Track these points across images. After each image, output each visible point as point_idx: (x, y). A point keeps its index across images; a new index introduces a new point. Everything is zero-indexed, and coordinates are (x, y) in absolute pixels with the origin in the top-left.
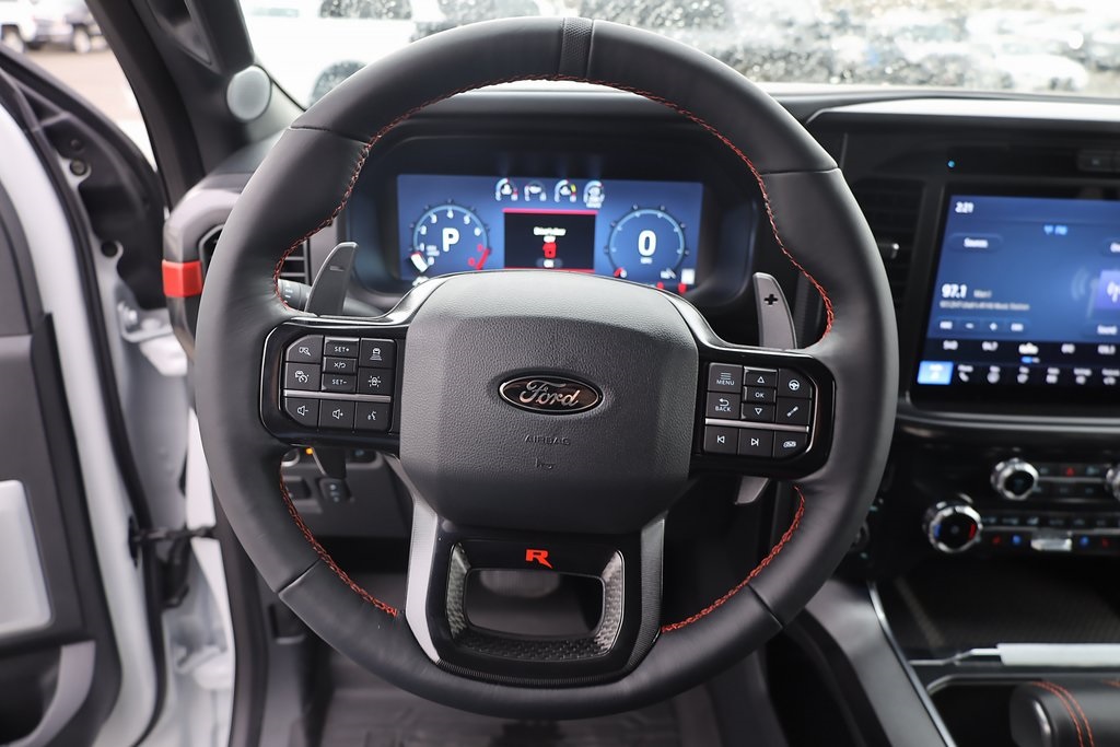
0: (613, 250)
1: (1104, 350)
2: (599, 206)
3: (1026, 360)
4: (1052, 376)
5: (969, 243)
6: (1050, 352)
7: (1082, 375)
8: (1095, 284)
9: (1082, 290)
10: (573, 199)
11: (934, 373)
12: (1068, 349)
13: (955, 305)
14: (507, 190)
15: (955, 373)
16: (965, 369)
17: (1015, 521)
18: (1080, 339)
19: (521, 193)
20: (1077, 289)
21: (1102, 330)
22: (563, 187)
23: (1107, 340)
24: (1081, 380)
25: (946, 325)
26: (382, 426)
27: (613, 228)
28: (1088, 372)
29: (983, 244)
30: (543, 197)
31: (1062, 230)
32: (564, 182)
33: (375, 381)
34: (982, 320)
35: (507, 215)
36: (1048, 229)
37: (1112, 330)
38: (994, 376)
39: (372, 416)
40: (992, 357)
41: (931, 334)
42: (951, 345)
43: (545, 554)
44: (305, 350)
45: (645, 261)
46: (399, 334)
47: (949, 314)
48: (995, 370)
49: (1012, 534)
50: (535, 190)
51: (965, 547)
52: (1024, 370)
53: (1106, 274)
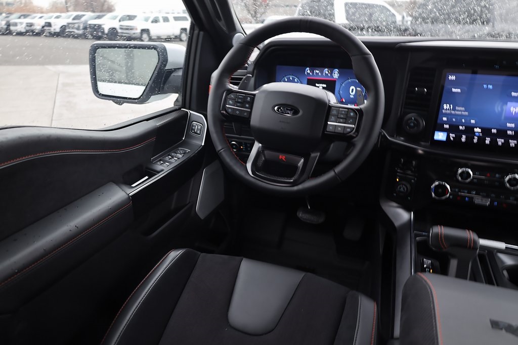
0: (341, 92)
1: (509, 132)
2: (337, 77)
3: (477, 134)
4: (488, 141)
5: (454, 90)
6: (486, 132)
7: (500, 141)
8: (505, 107)
9: (499, 109)
10: (329, 75)
11: (440, 136)
12: (494, 131)
13: (448, 112)
14: (309, 72)
15: (448, 137)
16: (452, 136)
17: (466, 192)
18: (499, 127)
19: (313, 73)
20: (497, 108)
21: (509, 125)
22: (326, 71)
23: (511, 129)
24: (500, 143)
25: (445, 119)
26: (247, 117)
27: (341, 85)
28: (503, 140)
29: (459, 90)
30: (320, 74)
31: (490, 87)
32: (327, 69)
33: (247, 105)
34: (459, 118)
35: (308, 79)
36: (485, 86)
37: (513, 125)
38: (464, 139)
39: (245, 114)
40: (463, 132)
41: (439, 121)
42: (446, 126)
43: (284, 157)
44: (232, 96)
45: (352, 96)
46: (254, 95)
47: (446, 115)
48: (464, 137)
49: (465, 197)
50: (317, 72)
51: (444, 198)
52: (476, 137)
53: (509, 104)
